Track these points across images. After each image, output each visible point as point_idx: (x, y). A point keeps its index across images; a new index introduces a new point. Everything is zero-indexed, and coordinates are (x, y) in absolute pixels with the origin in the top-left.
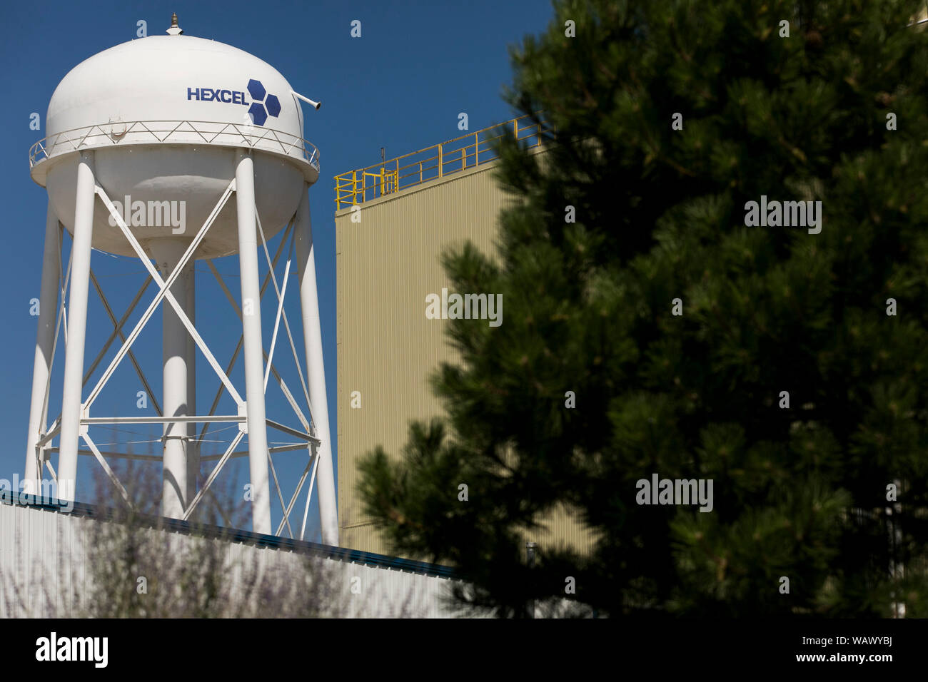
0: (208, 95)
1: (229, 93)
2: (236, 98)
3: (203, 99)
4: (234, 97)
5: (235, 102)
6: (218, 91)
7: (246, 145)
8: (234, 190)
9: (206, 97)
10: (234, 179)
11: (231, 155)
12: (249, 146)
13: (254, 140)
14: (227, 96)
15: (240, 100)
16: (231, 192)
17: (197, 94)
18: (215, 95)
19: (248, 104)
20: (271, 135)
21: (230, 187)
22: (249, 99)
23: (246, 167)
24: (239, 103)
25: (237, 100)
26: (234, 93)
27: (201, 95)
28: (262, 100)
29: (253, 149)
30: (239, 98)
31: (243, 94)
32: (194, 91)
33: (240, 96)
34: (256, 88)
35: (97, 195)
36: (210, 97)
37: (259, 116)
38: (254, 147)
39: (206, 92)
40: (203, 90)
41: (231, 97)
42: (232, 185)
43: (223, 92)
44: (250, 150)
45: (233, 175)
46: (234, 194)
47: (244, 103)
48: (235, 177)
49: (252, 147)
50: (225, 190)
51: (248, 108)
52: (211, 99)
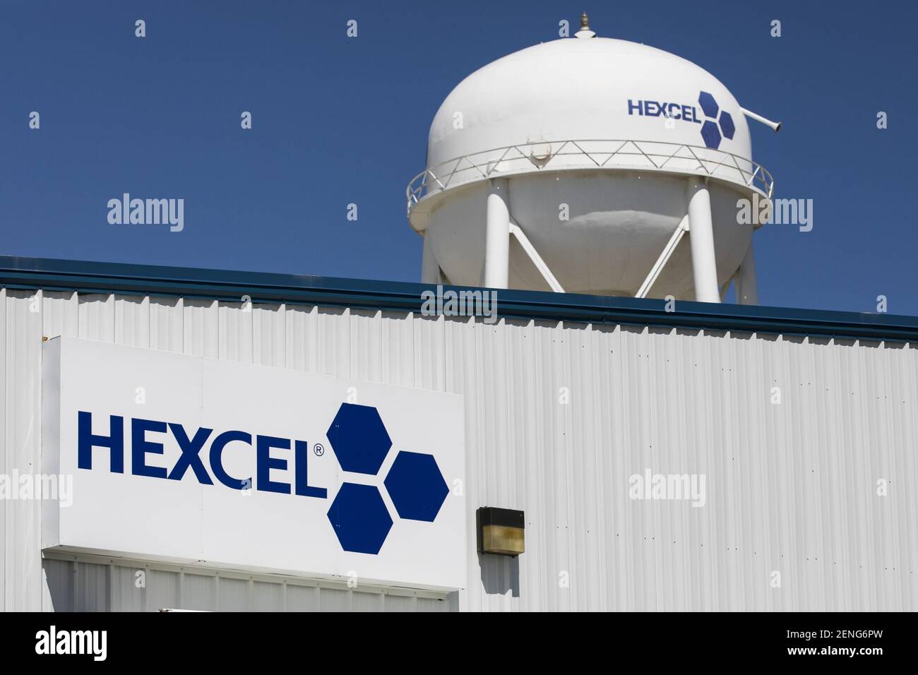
0: (653, 108)
1: (679, 108)
2: (686, 114)
3: (647, 114)
4: (685, 113)
5: (685, 118)
6: (665, 105)
7: (702, 172)
8: (687, 229)
9: (650, 111)
10: (686, 217)
11: (683, 184)
12: (705, 174)
13: (710, 167)
14: (676, 111)
15: (691, 117)
16: (683, 232)
17: (640, 107)
18: (662, 110)
19: (699, 122)
20: (730, 161)
21: (681, 226)
22: (701, 115)
23: (701, 201)
24: (689, 120)
25: (687, 116)
26: (684, 107)
27: (644, 108)
28: (715, 117)
29: (711, 178)
30: (689, 114)
31: (694, 109)
32: (635, 103)
33: (691, 111)
34: (707, 102)
35: (512, 235)
36: (656, 111)
37: (711, 138)
38: (712, 176)
39: (650, 105)
40: (647, 103)
41: (680, 112)
42: (684, 224)
43: (671, 106)
44: (707, 180)
45: (685, 210)
46: (687, 235)
47: (695, 121)
48: (687, 212)
49: (710, 175)
50: (675, 230)
51: (700, 126)
52: (657, 115)
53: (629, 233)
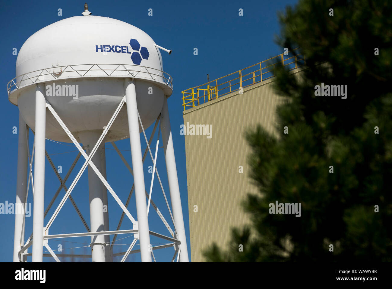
0: (108, 49)
1: (120, 47)
2: (123, 50)
4: (123, 49)
5: (123, 52)
6: (113, 46)
7: (130, 76)
10: (125, 96)
11: (123, 82)
12: (132, 77)
13: (135, 73)
14: (118, 49)
15: (126, 51)
16: (124, 103)
17: (101, 48)
18: (111, 49)
19: (130, 53)
20: (144, 70)
21: (123, 100)
22: (131, 50)
23: (131, 89)
24: (125, 52)
25: (124, 51)
26: (122, 47)
27: (103, 49)
28: (138, 50)
29: (135, 79)
30: (125, 50)
31: (127, 47)
32: (99, 47)
33: (126, 48)
34: (134, 44)
35: (47, 109)
36: (109, 50)
37: (136, 60)
38: (135, 77)
39: (106, 47)
40: (104, 46)
41: (121, 49)
42: (124, 99)
43: (116, 47)
44: (133, 79)
45: (124, 93)
46: (125, 104)
47: (128, 52)
48: (125, 94)
49: (134, 77)
50: (120, 102)
51: (131, 55)
52: (110, 51)
53: (99, 106)
